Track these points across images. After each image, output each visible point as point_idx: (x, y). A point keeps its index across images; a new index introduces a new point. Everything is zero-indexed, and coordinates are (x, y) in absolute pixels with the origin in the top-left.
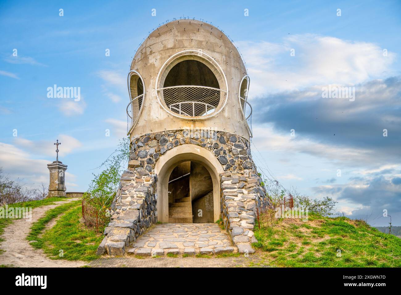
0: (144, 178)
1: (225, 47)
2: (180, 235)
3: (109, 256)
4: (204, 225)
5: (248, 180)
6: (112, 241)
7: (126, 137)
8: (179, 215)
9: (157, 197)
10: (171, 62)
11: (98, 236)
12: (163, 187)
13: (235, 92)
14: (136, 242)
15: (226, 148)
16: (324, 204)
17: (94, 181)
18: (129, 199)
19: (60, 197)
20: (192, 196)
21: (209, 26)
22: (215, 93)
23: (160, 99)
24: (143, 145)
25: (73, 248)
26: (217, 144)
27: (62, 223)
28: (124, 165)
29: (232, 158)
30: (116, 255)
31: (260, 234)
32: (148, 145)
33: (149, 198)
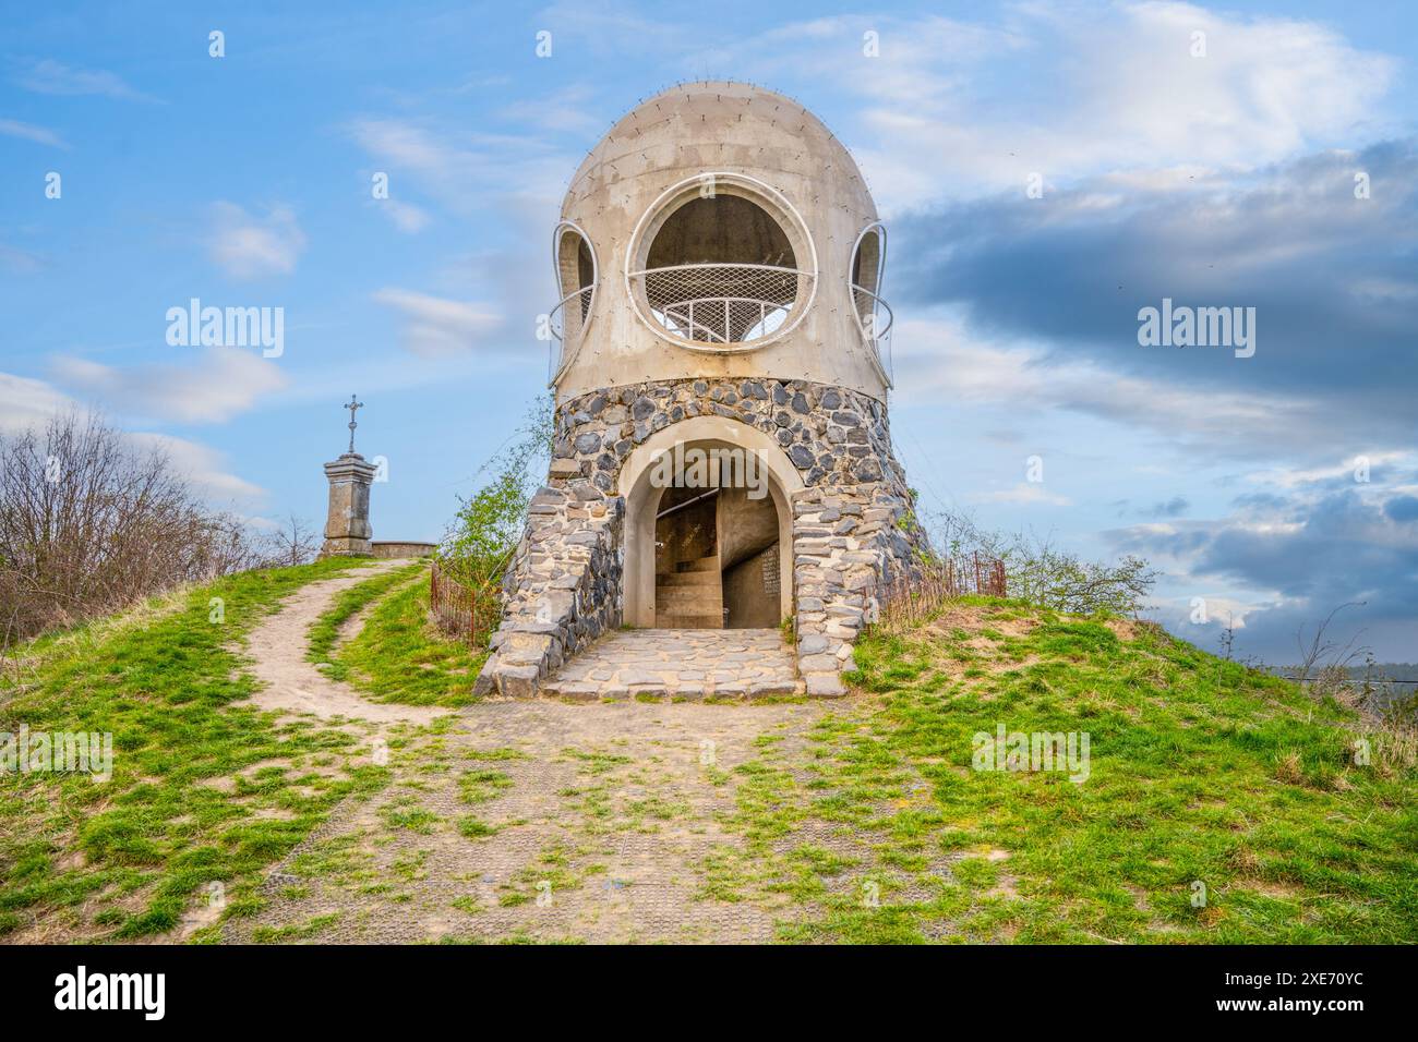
0: (589, 507)
1: (812, 156)
2: (676, 655)
3: (501, 699)
4: (744, 633)
5: (867, 511)
6: (509, 663)
7: (547, 393)
8: (684, 607)
9: (624, 556)
10: (667, 203)
11: (473, 653)
12: (642, 528)
13: (839, 272)
14: (564, 670)
15: (810, 425)
16: (1124, 577)
17: (460, 515)
18: (550, 563)
19: (357, 556)
20: (723, 556)
21: (768, 99)
22: (780, 280)
23: (637, 298)
24: (588, 420)
25: (417, 681)
26: (784, 413)
27: (379, 624)
28: (537, 468)
29: (826, 452)
30: (518, 695)
31: (867, 651)
32: (602, 418)
33: (600, 559)
